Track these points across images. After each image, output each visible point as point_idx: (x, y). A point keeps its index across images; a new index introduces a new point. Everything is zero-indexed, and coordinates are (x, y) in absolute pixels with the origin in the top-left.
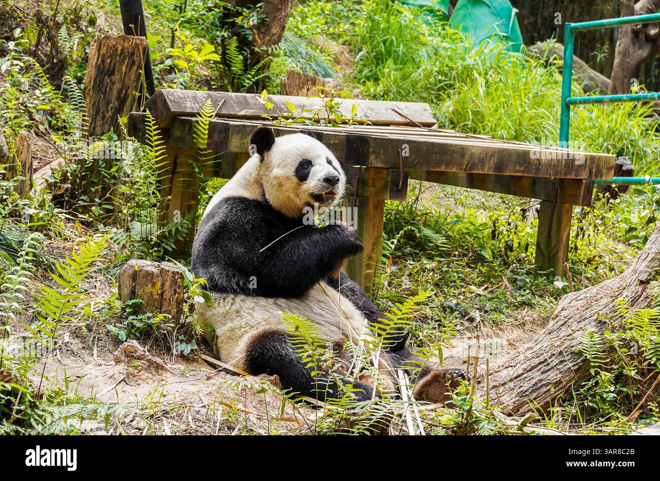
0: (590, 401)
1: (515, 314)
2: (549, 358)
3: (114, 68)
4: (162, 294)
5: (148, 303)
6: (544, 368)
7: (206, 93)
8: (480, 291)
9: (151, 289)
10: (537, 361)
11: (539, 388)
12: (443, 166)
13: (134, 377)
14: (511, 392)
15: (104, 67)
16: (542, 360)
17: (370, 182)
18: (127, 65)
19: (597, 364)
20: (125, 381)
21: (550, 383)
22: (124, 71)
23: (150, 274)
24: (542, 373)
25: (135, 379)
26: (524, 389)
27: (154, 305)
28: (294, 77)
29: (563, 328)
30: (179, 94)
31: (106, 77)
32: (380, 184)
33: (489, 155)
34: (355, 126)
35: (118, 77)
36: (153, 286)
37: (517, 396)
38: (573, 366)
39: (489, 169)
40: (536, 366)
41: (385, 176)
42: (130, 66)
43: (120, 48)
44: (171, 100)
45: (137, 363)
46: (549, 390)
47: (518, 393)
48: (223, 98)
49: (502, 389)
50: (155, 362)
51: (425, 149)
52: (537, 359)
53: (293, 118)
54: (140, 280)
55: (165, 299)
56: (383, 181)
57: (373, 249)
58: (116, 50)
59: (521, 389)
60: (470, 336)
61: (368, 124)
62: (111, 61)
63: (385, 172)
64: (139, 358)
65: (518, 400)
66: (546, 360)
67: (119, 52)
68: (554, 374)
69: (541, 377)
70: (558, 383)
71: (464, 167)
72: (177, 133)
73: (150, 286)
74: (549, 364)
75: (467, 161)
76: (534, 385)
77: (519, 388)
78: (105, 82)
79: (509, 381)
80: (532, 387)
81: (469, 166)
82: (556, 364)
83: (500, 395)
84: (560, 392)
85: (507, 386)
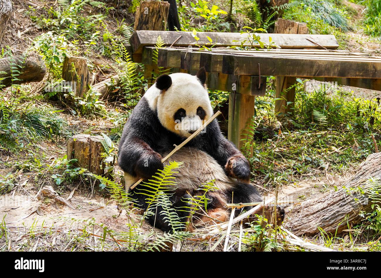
0: (372, 226)
1: (354, 165)
2: (346, 197)
3: (148, 20)
4: (90, 155)
5: (81, 161)
6: (341, 204)
7: (169, 33)
8: (337, 150)
9: (83, 153)
10: (338, 199)
11: (336, 217)
12: (296, 73)
13: (44, 209)
14: (317, 219)
15: (142, 20)
16: (342, 198)
17: (242, 84)
18: (156, 18)
19: (377, 202)
20: (37, 212)
21: (344, 214)
22: (154, 22)
23: (82, 143)
24: (340, 207)
25: (44, 211)
26: (326, 217)
27: (85, 162)
28: (281, 22)
29: (361, 177)
30: (149, 33)
31: (144, 25)
32: (247, 85)
33: (334, 65)
35: (151, 25)
36: (84, 150)
38: (362, 202)
39: (334, 74)
40: (337, 202)
42: (158, 18)
44: (141, 37)
45: (49, 200)
46: (343, 218)
47: (321, 220)
48: (181, 35)
49: (311, 217)
50: (59, 200)
51: (280, 63)
52: (339, 197)
53: (230, 46)
54: (77, 147)
55: (92, 159)
56: (248, 83)
57: (246, 126)
59: (323, 218)
60: (315, 179)
62: (146, 16)
63: (249, 78)
64: (51, 198)
65: (321, 224)
66: (344, 198)
67: (151, 10)
68: (348, 207)
69: (339, 210)
70: (351, 213)
71: (313, 74)
72: (145, 57)
73: (82, 150)
74: (345, 201)
75: (316, 69)
76: (333, 215)
77: (323, 216)
78: (143, 28)
79: (317, 212)
80: (331, 216)
81: (317, 73)
82: (351, 201)
83: (310, 221)
84: (352, 219)
85: (315, 215)
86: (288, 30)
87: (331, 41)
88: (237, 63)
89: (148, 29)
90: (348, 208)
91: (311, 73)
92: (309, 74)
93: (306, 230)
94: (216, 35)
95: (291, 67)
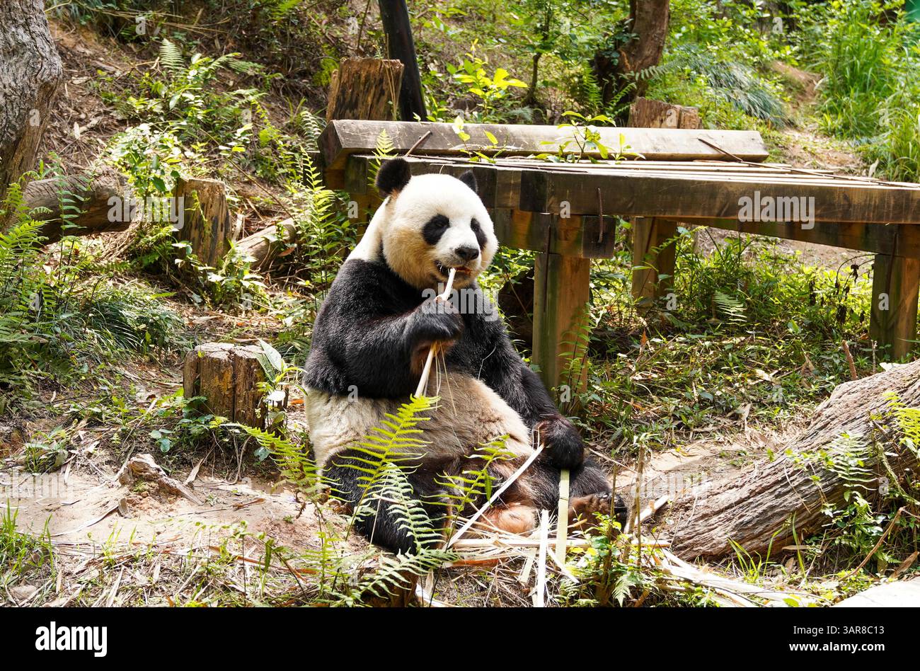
0: (846, 537)
1: (805, 408)
2: (789, 476)
3: (357, 100)
4: (234, 388)
5: (215, 401)
6: (780, 490)
7: (404, 125)
8: (767, 377)
9: (218, 383)
10: (772, 479)
11: (769, 519)
12: (679, 210)
13: (134, 505)
14: (727, 523)
15: (344, 99)
16: (780, 479)
17: (563, 233)
18: (374, 95)
19: (855, 485)
20: (119, 512)
21: (786, 512)
22: (370, 103)
23: (216, 362)
24: (777, 497)
25: (134, 508)
26: (746, 519)
27: (223, 404)
28: (644, 106)
29: (821, 433)
30: (359, 125)
31: (348, 111)
32: (573, 236)
34: (623, 162)
35: (363, 111)
36: (221, 378)
37: (734, 530)
38: (824, 487)
40: (770, 487)
41: (578, 226)
42: (377, 96)
43: (363, 74)
44: (344, 135)
45: (144, 486)
46: (783, 521)
47: (736, 526)
48: (429, 129)
49: (714, 519)
50: (167, 485)
51: (644, 187)
52: (774, 477)
53: (536, 154)
54: (206, 370)
55: (239, 396)
56: (576, 232)
58: (359, 77)
59: (741, 520)
60: (722, 440)
61: (641, 159)
62: (352, 92)
63: (578, 219)
64: (149, 479)
65: (735, 535)
66: (784, 479)
67: (363, 79)
68: (793, 498)
69: (774, 503)
70: (801, 510)
71: (716, 210)
72: (352, 176)
73: (217, 378)
74: (788, 484)
75: (721, 202)
76: (761, 514)
77: (740, 518)
78: (346, 117)
79: (727, 508)
80: (757, 517)
81: (725, 210)
82: (799, 485)
83: (711, 527)
84: (802, 523)
85: (722, 515)
86: (657, 122)
87: (752, 144)
88: (553, 187)
89: (357, 118)
90: (793, 500)
91: (710, 209)
92: (706, 212)
93: (704, 548)
94: (506, 129)
95: (669, 197)
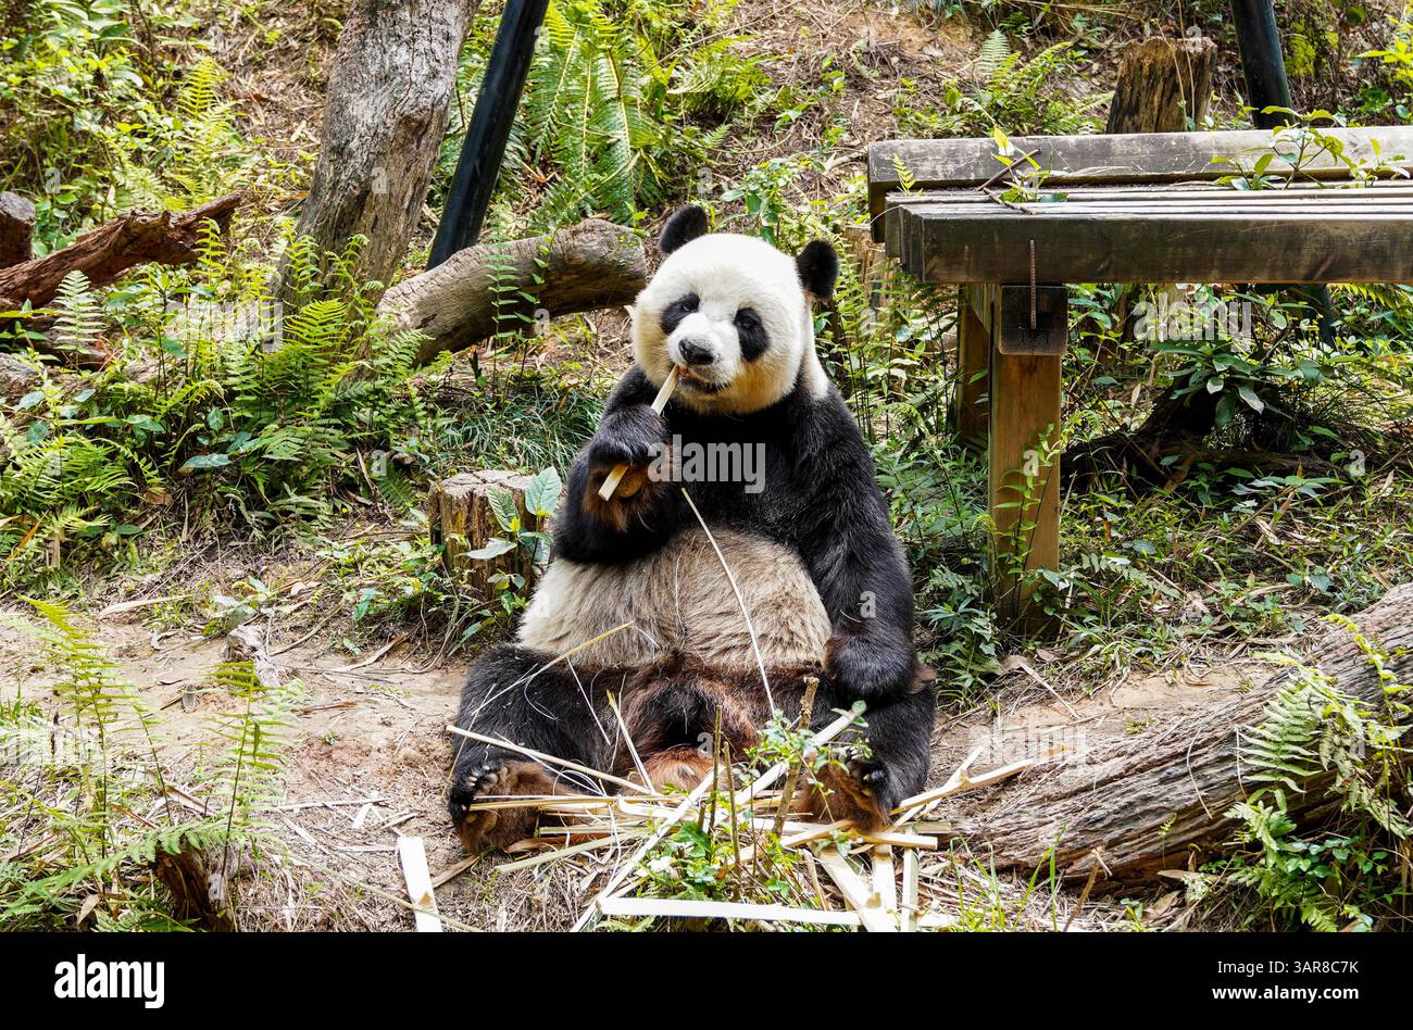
3: (1138, 101)
4: (471, 537)
6: (1171, 770)
9: (452, 528)
11: (1136, 818)
14: (1070, 816)
15: (1122, 101)
16: (1180, 751)
18: (1162, 92)
20: (182, 702)
21: (1168, 810)
22: (1156, 104)
24: (1163, 782)
25: (201, 699)
26: (1097, 814)
30: (912, 148)
31: (1127, 118)
35: (1147, 119)
36: (454, 521)
40: (1162, 762)
42: (1168, 94)
43: (1146, 64)
44: (880, 162)
46: (1159, 827)
47: (1080, 823)
48: (1037, 147)
49: (1058, 806)
52: (1173, 746)
54: (443, 510)
58: (1140, 68)
62: (1132, 90)
65: (1073, 840)
67: (1146, 70)
68: (1188, 787)
69: (1152, 792)
70: (1193, 811)
74: (1185, 763)
75: (1314, 256)
76: (1124, 808)
77: (1090, 810)
78: (1124, 127)
79: (1075, 793)
80: (1116, 812)
82: (1206, 765)
83: (1045, 820)
84: (1194, 834)
85: (1069, 802)
89: (1137, 130)
90: (1187, 791)
93: (1017, 854)
95: (1191, 252)
